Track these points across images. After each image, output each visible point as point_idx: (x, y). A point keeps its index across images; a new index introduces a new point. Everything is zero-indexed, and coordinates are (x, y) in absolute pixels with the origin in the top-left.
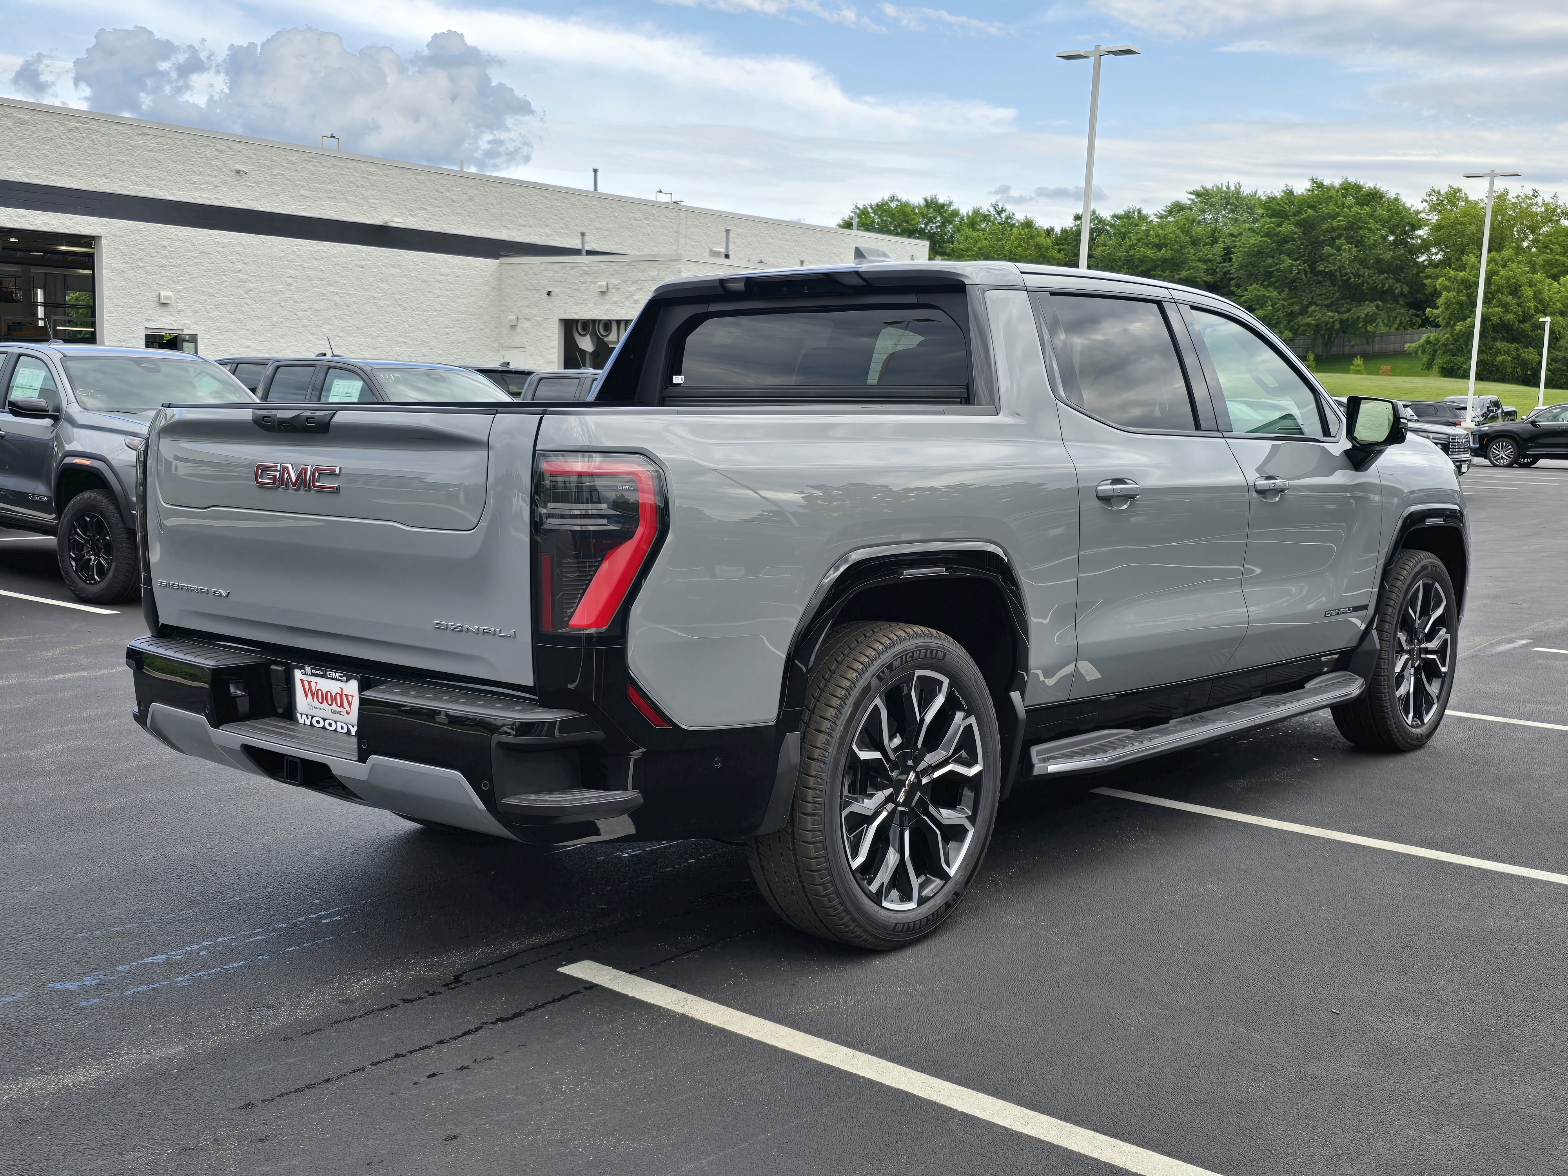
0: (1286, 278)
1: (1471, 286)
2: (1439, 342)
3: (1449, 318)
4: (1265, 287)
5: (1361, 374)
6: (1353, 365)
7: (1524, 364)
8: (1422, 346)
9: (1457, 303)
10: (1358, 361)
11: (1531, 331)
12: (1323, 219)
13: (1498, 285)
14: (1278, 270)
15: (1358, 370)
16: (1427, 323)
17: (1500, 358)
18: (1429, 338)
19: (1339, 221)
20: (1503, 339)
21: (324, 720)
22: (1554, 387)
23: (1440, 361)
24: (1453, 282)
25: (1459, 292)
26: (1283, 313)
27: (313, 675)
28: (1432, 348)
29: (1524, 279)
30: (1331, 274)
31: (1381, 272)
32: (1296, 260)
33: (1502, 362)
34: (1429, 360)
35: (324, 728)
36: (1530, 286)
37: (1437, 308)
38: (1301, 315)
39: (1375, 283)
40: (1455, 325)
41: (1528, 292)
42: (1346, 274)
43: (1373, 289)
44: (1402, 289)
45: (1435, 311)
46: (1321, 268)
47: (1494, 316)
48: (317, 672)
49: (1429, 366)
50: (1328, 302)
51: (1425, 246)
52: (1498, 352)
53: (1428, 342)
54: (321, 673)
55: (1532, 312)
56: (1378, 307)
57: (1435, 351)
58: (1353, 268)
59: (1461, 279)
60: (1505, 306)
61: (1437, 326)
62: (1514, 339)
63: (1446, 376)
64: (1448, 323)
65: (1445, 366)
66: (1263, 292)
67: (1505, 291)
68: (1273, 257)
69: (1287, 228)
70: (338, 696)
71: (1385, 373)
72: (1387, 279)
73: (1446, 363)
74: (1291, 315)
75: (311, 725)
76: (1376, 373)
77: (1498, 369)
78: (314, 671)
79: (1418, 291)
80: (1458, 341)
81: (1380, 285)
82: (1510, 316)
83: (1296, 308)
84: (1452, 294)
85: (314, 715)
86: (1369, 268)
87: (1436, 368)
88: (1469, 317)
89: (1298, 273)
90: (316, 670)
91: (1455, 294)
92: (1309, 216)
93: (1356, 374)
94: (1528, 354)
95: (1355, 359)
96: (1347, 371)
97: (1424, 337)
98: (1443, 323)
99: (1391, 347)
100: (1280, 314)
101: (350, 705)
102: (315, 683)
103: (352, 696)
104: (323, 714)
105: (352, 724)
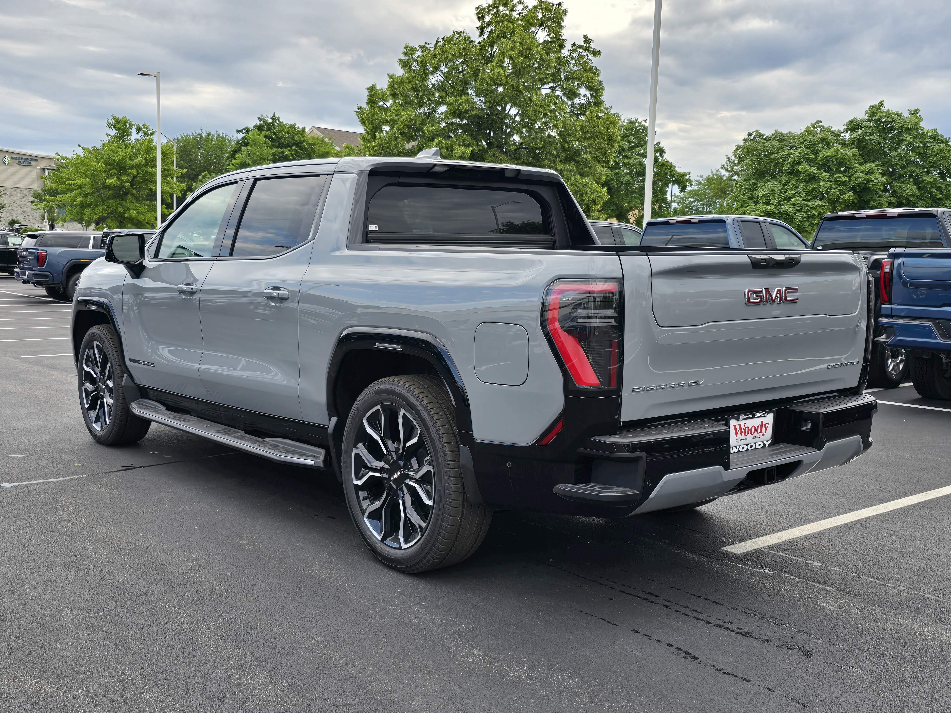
21: (747, 445)
27: (745, 419)
35: (747, 450)
48: (748, 416)
54: (751, 416)
70: (760, 426)
75: (739, 451)
78: (746, 417)
85: (740, 445)
90: (747, 415)
101: (766, 429)
102: (745, 424)
103: (768, 424)
104: (746, 442)
105: (767, 440)
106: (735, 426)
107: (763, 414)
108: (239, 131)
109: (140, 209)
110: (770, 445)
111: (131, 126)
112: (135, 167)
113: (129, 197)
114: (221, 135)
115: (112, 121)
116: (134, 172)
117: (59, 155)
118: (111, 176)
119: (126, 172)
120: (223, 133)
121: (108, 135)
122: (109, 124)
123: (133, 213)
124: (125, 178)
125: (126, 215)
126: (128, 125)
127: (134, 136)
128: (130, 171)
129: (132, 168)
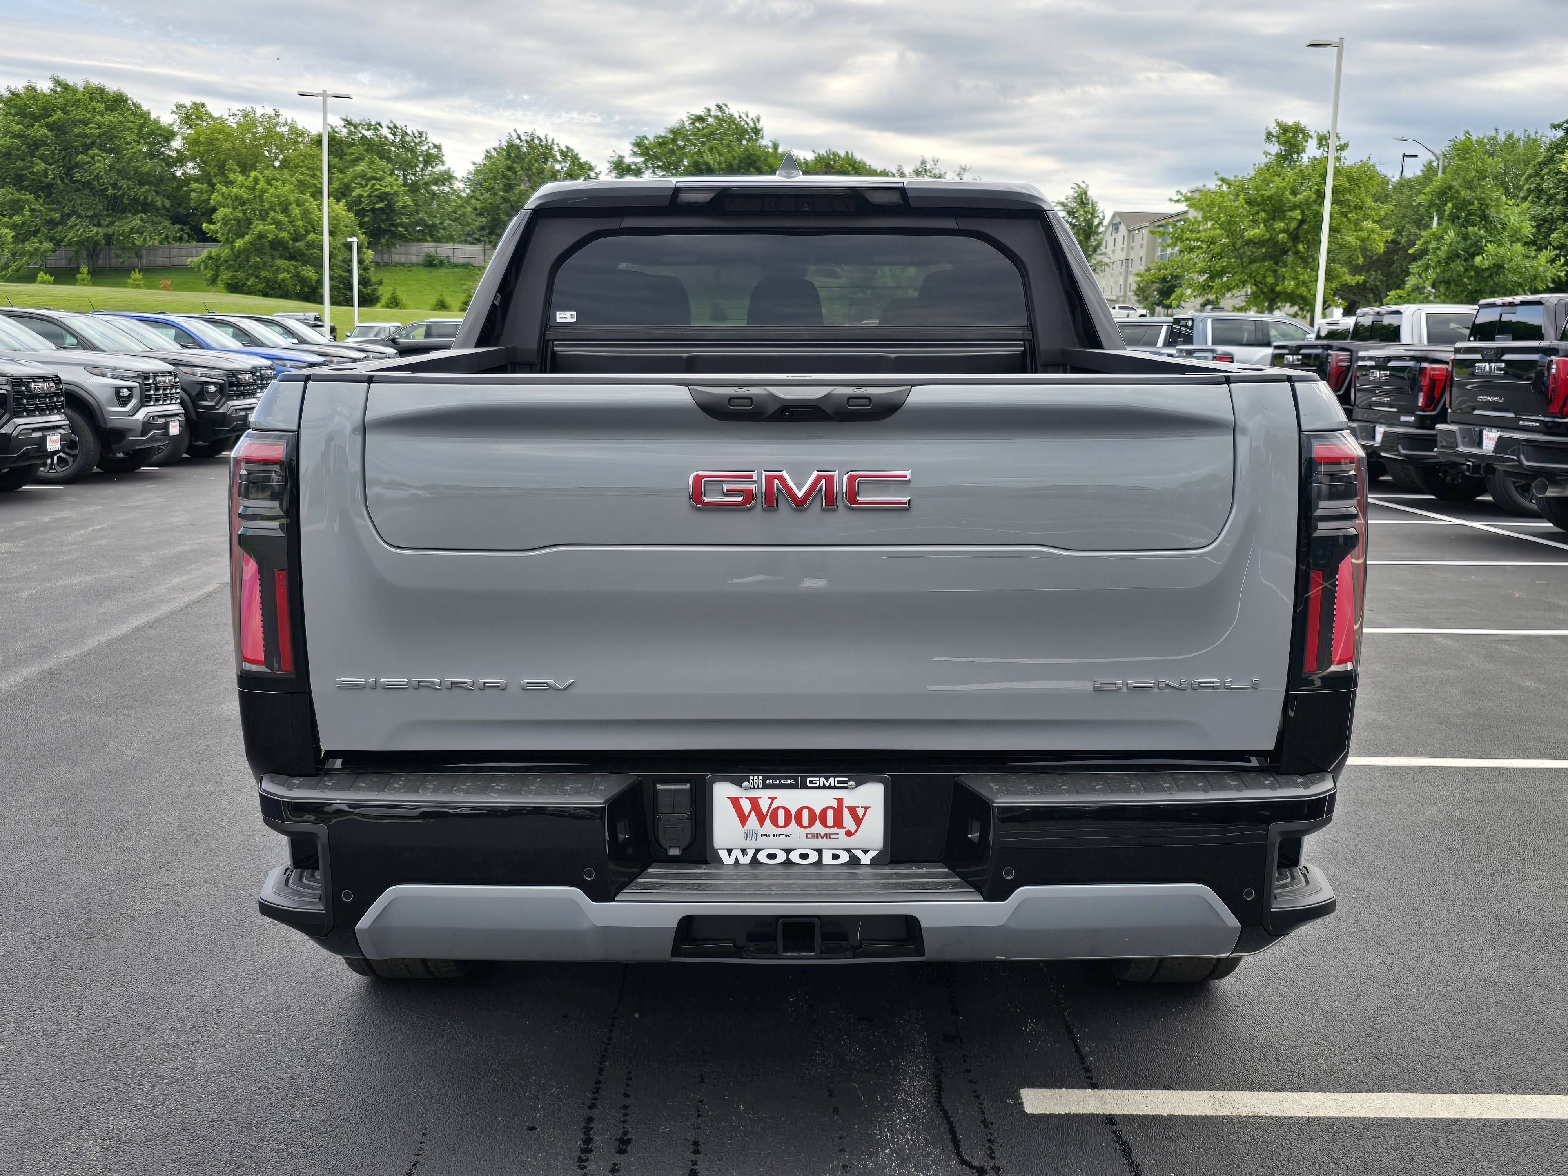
0: (41, 182)
1: (244, 202)
2: (220, 257)
3: (228, 234)
4: (19, 190)
5: (140, 288)
6: (130, 278)
7: (304, 281)
8: (204, 261)
9: (235, 220)
10: (136, 275)
11: (306, 249)
12: (75, 123)
13: (271, 202)
14: (32, 173)
15: (137, 285)
16: (205, 238)
17: (281, 276)
18: (211, 253)
19: (91, 128)
20: (281, 257)
21: (788, 851)
22: (339, 304)
23: (225, 276)
24: (227, 199)
25: (234, 208)
26: (41, 220)
27: (769, 786)
28: (215, 265)
29: (292, 198)
30: (87, 185)
31: (141, 184)
32: (50, 165)
33: (283, 280)
34: (213, 275)
35: (788, 863)
36: (298, 205)
37: (214, 223)
38: (61, 224)
39: (137, 195)
40: (234, 241)
41: (296, 211)
42: (104, 184)
43: (136, 201)
44: (163, 202)
45: (212, 227)
46: (77, 176)
47: (270, 233)
48: (779, 781)
49: (213, 281)
50: (90, 213)
51: (180, 160)
52: (278, 270)
53: (210, 257)
54: (791, 782)
55: (302, 231)
56: (142, 220)
57: (218, 267)
58: (111, 178)
59: (235, 196)
60: (278, 224)
61: (215, 241)
62: (292, 258)
63: (232, 292)
64: (227, 239)
65: (229, 282)
66: (17, 195)
67: (278, 209)
68: (23, 160)
69: (39, 131)
70: (831, 810)
71: (166, 288)
72: (149, 191)
73: (230, 279)
74: (52, 224)
75: (755, 862)
76: (156, 288)
77: (280, 287)
78: (772, 782)
79: (180, 205)
80: (239, 257)
81: (142, 197)
82: (284, 235)
83: (57, 216)
84: (228, 210)
85: (759, 847)
86: (129, 179)
87: (221, 285)
88: (247, 234)
89: (54, 179)
90: (773, 778)
91: (230, 209)
92: (59, 119)
93: (134, 288)
94: (309, 273)
95: (133, 272)
96: (125, 285)
97: (205, 254)
98: (222, 239)
99: (160, 261)
100: (38, 221)
101: (858, 820)
102: (773, 799)
103: (866, 808)
104: (787, 843)
105: (866, 847)
106: (735, 801)
107: (839, 782)
108: (1555, 127)
109: (1301, 278)
110: (875, 862)
111: (1307, 136)
112: (1300, 207)
113: (1290, 258)
114: (1533, 136)
115: (1275, 130)
116: (1297, 214)
117: (1181, 194)
118: (1255, 222)
119: (1285, 216)
120: (1536, 133)
121: (1266, 154)
122: (1269, 136)
123: (1290, 285)
124: (1279, 225)
125: (1278, 289)
126: (1301, 136)
127: (1311, 151)
128: (1289, 213)
129: (1292, 209)
